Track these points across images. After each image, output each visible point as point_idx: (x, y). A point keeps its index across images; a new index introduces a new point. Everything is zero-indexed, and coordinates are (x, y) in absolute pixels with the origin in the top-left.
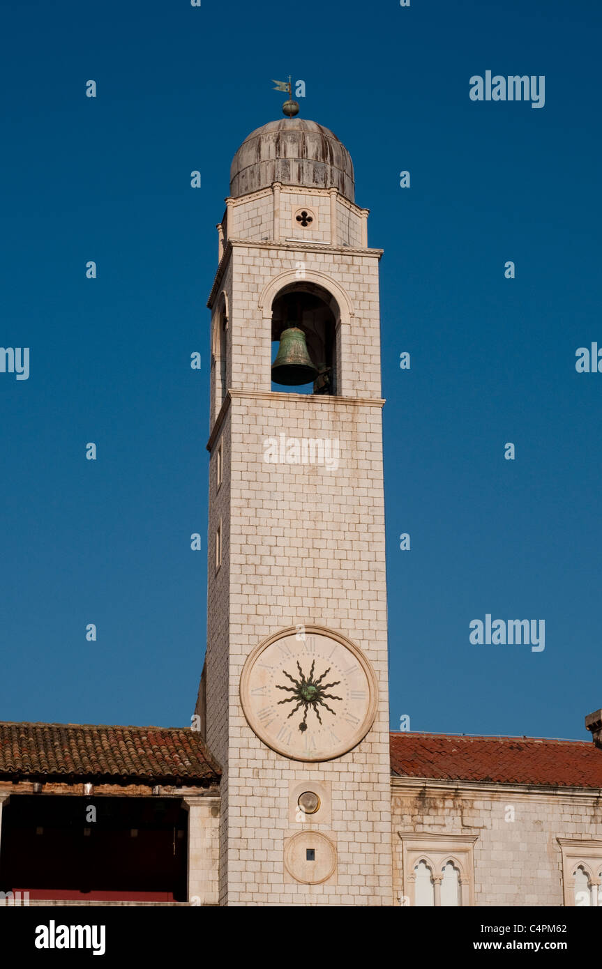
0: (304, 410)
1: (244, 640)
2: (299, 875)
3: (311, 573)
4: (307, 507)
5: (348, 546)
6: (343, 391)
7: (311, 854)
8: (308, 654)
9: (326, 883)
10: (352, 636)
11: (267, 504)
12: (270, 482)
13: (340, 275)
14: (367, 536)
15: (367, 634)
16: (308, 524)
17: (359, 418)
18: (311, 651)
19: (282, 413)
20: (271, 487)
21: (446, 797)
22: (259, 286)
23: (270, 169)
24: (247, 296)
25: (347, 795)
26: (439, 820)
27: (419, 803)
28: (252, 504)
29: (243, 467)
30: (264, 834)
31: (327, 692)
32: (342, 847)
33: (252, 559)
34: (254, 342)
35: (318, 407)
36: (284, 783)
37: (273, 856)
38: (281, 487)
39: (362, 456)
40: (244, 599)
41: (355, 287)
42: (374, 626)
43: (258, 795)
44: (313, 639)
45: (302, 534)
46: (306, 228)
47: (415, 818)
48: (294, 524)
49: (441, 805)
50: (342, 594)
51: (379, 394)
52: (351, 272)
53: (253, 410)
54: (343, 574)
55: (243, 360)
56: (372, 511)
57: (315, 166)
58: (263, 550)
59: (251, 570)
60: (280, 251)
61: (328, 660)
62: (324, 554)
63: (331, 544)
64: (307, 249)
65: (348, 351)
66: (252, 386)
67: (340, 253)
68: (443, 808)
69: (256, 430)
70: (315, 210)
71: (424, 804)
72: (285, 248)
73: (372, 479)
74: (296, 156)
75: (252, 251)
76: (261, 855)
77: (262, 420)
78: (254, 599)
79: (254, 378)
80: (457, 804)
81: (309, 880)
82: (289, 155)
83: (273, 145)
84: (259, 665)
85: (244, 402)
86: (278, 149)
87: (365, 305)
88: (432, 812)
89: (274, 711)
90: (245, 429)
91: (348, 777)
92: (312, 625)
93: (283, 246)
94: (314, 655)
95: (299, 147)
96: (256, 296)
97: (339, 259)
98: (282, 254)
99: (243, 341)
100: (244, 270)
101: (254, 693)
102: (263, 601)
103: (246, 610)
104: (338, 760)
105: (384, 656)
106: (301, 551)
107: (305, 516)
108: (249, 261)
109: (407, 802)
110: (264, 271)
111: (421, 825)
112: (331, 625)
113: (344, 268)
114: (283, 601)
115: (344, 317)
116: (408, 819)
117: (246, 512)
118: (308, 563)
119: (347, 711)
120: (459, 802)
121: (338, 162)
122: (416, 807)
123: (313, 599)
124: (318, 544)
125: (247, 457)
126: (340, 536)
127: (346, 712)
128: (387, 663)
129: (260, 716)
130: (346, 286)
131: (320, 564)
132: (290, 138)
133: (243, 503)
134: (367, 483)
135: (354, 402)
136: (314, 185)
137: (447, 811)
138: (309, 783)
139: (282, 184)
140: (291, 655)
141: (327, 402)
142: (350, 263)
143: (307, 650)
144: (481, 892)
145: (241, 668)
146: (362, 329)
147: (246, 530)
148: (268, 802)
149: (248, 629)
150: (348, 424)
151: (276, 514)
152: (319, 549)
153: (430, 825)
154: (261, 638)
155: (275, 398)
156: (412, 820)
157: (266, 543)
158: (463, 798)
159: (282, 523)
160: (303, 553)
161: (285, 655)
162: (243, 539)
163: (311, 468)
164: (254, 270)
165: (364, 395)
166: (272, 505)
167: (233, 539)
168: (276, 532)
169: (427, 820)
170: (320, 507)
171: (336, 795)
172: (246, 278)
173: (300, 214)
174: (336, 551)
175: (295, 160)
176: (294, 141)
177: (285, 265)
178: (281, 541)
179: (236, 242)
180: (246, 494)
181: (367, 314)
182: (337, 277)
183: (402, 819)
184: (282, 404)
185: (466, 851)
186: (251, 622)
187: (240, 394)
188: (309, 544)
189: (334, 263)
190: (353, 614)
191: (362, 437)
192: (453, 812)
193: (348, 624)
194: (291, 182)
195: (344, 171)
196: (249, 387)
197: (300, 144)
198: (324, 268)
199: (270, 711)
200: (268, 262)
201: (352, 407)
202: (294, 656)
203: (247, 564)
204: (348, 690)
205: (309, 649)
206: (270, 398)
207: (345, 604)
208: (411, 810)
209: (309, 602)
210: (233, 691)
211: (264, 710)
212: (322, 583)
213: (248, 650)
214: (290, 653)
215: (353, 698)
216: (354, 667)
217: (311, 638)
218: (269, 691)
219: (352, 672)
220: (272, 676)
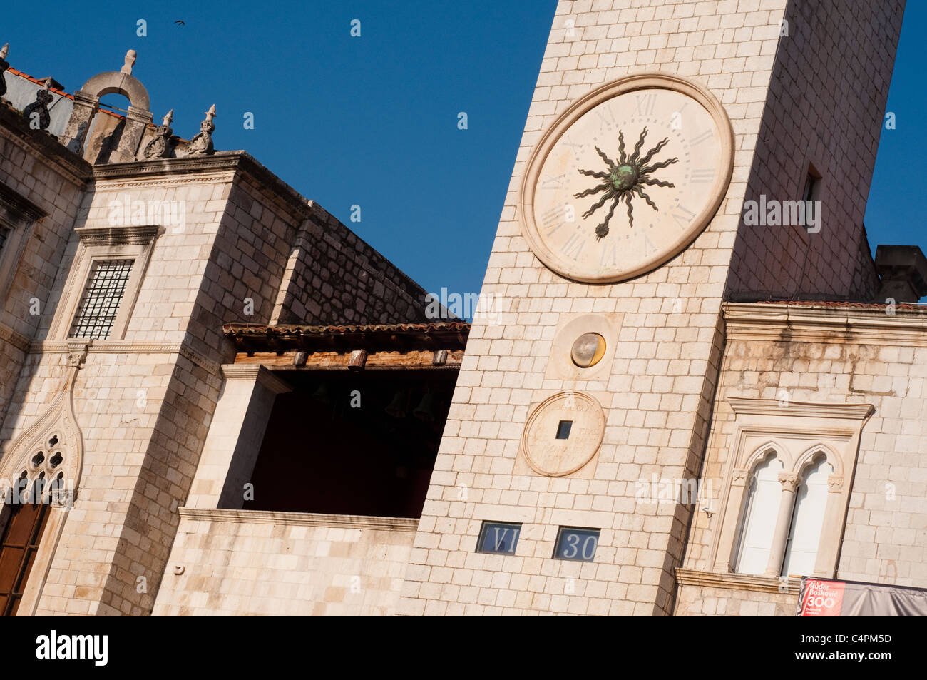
2: (539, 462)
7: (564, 429)
8: (640, 120)
9: (575, 475)
10: (714, 85)
18: (646, 114)
21: (830, 341)
25: (644, 334)
26: (809, 380)
27: (778, 351)
30: (501, 397)
32: (615, 418)
36: (552, 319)
37: (507, 431)
40: (565, 50)
43: (510, 337)
44: (653, 97)
47: (765, 377)
49: (818, 355)
50: (713, 22)
61: (669, 126)
68: (821, 360)
71: (787, 352)
76: (490, 430)
78: (578, 49)
80: (849, 353)
81: (550, 470)
88: (799, 366)
91: (652, 305)
94: (648, 120)
101: (545, 185)
102: (591, 48)
103: (564, 64)
104: (643, 279)
105: (759, 110)
109: (757, 350)
111: (775, 389)
112: (686, 71)
114: (620, 45)
116: (752, 377)
119: (679, 202)
120: (852, 349)
122: (771, 358)
123: (665, 36)
127: (676, 204)
128: (760, 120)
129: (545, 219)
137: (826, 365)
138: (590, 317)
140: (613, 125)
143: (639, 114)
144: (863, 507)
148: (522, 348)
153: (789, 389)
156: (759, 380)
158: (861, 342)
161: (606, 125)
169: (786, 379)
171: (627, 334)
183: (742, 377)
185: (847, 434)
186: (565, 81)
190: (723, 51)
192: (838, 367)
193: (709, 68)
199: (562, 210)
202: (617, 125)
204: (687, 169)
205: (643, 113)
207: (712, 37)
208: (760, 362)
209: (658, 41)
212: (687, 11)
213: (549, 122)
214: (614, 121)
215: (693, 181)
216: (707, 133)
217: (650, 95)
218: (569, 181)
219: (701, 141)
220: (578, 159)
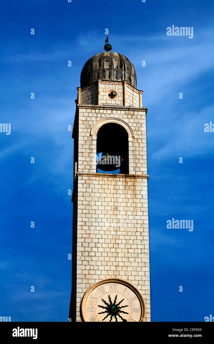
0: (111, 181)
1: (84, 286)
3: (114, 255)
4: (112, 225)
5: (131, 242)
6: (130, 172)
8: (113, 292)
10: (134, 284)
11: (94, 224)
12: (95, 214)
13: (128, 119)
14: (141, 238)
15: (140, 282)
16: (113, 233)
17: (137, 184)
18: (114, 290)
19: (101, 182)
20: (96, 216)
22: (91, 125)
23: (96, 74)
24: (85, 130)
28: (87, 224)
29: (83, 207)
31: (121, 310)
33: (87, 249)
34: (88, 151)
35: (118, 179)
38: (101, 216)
39: (138, 201)
40: (83, 267)
41: (135, 125)
42: (144, 278)
44: (115, 285)
45: (110, 237)
46: (113, 99)
48: (107, 233)
50: (129, 264)
51: (146, 173)
52: (133, 118)
53: (88, 182)
54: (129, 255)
55: (83, 159)
56: (143, 226)
57: (117, 72)
58: (92, 245)
59: (86, 254)
60: (100, 110)
61: (122, 295)
62: (120, 246)
63: (124, 242)
64: (113, 108)
65: (132, 154)
66: (87, 170)
67: (128, 110)
69: (89, 190)
70: (117, 91)
72: (103, 108)
73: (143, 212)
74: (108, 67)
75: (88, 110)
77: (92, 186)
78: (88, 268)
79: (88, 167)
82: (105, 67)
83: (98, 63)
84: (90, 297)
85: (84, 178)
86: (100, 65)
87: (139, 133)
89: (97, 318)
90: (84, 190)
92: (115, 278)
93: (102, 107)
94: (116, 292)
95: (109, 63)
96: (89, 130)
97: (127, 113)
98: (101, 111)
99: (84, 150)
100: (84, 119)
101: (88, 310)
102: (92, 268)
103: (84, 272)
105: (148, 292)
106: (110, 245)
107: (112, 229)
108: (86, 115)
110: (93, 119)
112: (124, 278)
113: (130, 116)
114: (101, 268)
115: (130, 139)
117: (84, 228)
118: (113, 250)
121: (128, 70)
123: (115, 267)
124: (117, 241)
125: (85, 203)
126: (128, 238)
127: (131, 318)
128: (150, 295)
130: (130, 125)
131: (119, 250)
132: (105, 60)
133: (83, 223)
134: (140, 213)
135: (134, 177)
136: (117, 80)
139: (102, 80)
140: (105, 293)
141: (122, 177)
142: (132, 114)
143: (113, 290)
145: (81, 298)
146: (138, 143)
147: (84, 236)
149: (85, 281)
150: (131, 187)
151: (98, 228)
152: (118, 244)
154: (91, 285)
155: (98, 176)
157: (94, 242)
159: (101, 232)
160: (111, 246)
161: (102, 292)
162: (83, 240)
163: (115, 207)
164: (89, 119)
165: (139, 173)
166: (97, 224)
167: (78, 240)
168: (98, 236)
170: (119, 225)
172: (85, 122)
173: (110, 93)
174: (126, 245)
175: (108, 69)
176: (107, 61)
177: (103, 116)
178: (101, 241)
179: (80, 106)
180: (84, 220)
181: (140, 137)
182: (126, 121)
184: (101, 179)
186: (87, 278)
187: (81, 175)
188: (113, 241)
189: (125, 114)
190: (134, 273)
191: (138, 192)
193: (131, 278)
194: (106, 79)
195: (131, 74)
196: (86, 171)
197: (110, 62)
198: (120, 117)
199: (95, 318)
200: (95, 115)
201: (134, 179)
202: (106, 293)
203: (85, 251)
204: (131, 308)
206: (95, 175)
207: (130, 269)
209: (113, 268)
210: (78, 309)
211: (92, 318)
212: (120, 259)
213: (85, 290)
214: (105, 292)
215: (134, 312)
216: (134, 298)
217: (114, 285)
218: (95, 309)
219: (133, 300)
220: (96, 302)
